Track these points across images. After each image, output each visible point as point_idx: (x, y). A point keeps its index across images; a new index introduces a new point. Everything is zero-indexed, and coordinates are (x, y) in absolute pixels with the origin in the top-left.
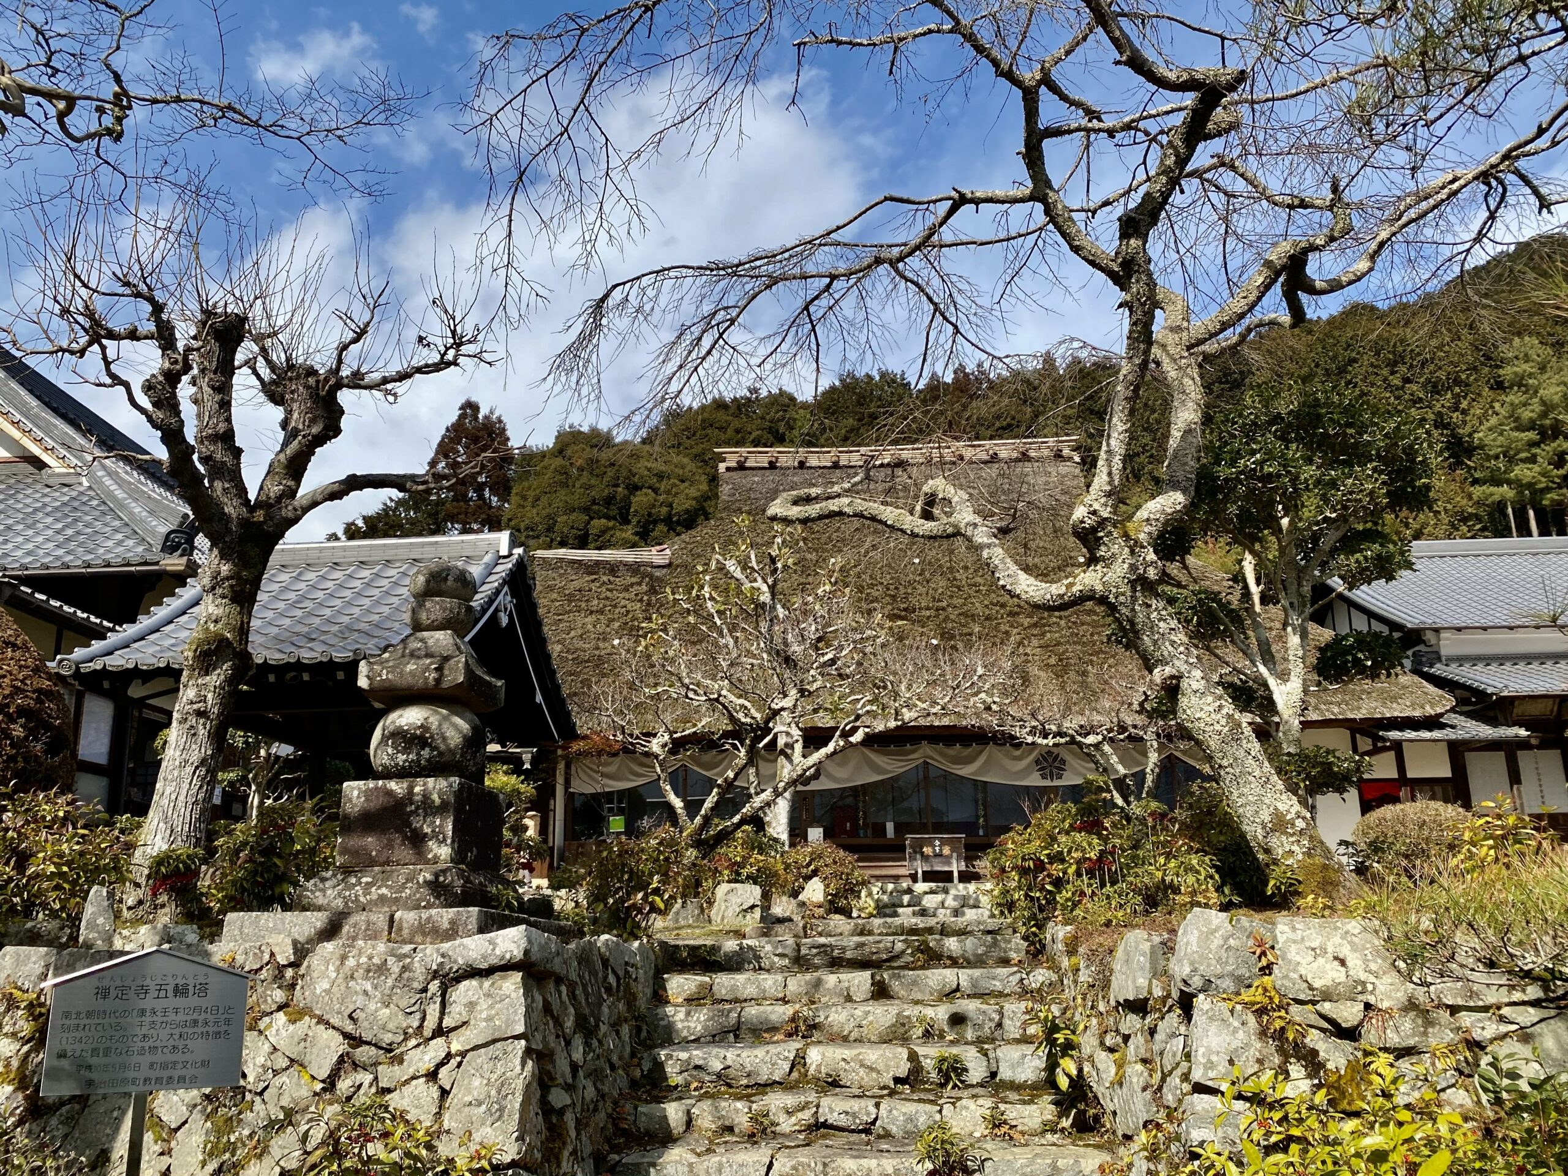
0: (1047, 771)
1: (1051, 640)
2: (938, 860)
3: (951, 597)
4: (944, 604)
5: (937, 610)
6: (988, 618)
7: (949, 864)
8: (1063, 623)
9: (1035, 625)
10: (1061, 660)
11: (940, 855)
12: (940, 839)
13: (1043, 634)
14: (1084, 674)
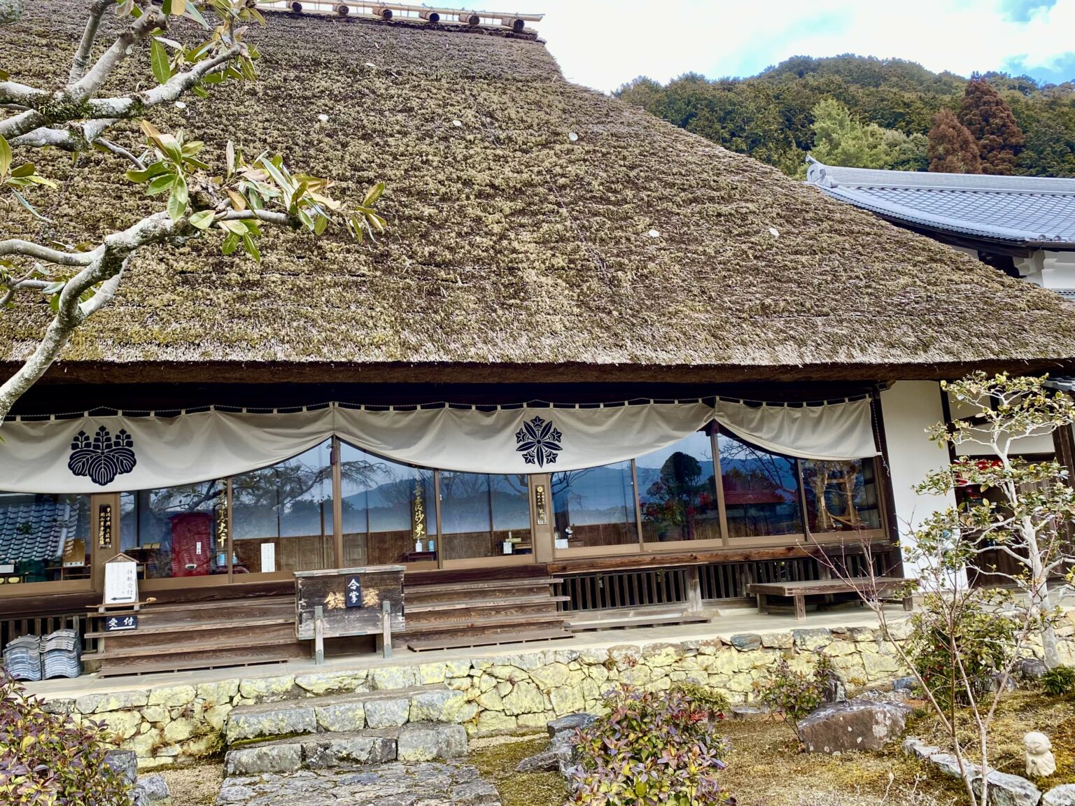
0: (534, 450)
1: (550, 232)
2: (354, 616)
3: (382, 166)
4: (371, 174)
5: (359, 182)
6: (444, 199)
7: (375, 621)
8: (564, 211)
9: (522, 212)
10: (571, 261)
11: (358, 607)
12: (357, 577)
13: (537, 225)
14: (614, 282)
